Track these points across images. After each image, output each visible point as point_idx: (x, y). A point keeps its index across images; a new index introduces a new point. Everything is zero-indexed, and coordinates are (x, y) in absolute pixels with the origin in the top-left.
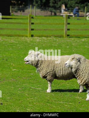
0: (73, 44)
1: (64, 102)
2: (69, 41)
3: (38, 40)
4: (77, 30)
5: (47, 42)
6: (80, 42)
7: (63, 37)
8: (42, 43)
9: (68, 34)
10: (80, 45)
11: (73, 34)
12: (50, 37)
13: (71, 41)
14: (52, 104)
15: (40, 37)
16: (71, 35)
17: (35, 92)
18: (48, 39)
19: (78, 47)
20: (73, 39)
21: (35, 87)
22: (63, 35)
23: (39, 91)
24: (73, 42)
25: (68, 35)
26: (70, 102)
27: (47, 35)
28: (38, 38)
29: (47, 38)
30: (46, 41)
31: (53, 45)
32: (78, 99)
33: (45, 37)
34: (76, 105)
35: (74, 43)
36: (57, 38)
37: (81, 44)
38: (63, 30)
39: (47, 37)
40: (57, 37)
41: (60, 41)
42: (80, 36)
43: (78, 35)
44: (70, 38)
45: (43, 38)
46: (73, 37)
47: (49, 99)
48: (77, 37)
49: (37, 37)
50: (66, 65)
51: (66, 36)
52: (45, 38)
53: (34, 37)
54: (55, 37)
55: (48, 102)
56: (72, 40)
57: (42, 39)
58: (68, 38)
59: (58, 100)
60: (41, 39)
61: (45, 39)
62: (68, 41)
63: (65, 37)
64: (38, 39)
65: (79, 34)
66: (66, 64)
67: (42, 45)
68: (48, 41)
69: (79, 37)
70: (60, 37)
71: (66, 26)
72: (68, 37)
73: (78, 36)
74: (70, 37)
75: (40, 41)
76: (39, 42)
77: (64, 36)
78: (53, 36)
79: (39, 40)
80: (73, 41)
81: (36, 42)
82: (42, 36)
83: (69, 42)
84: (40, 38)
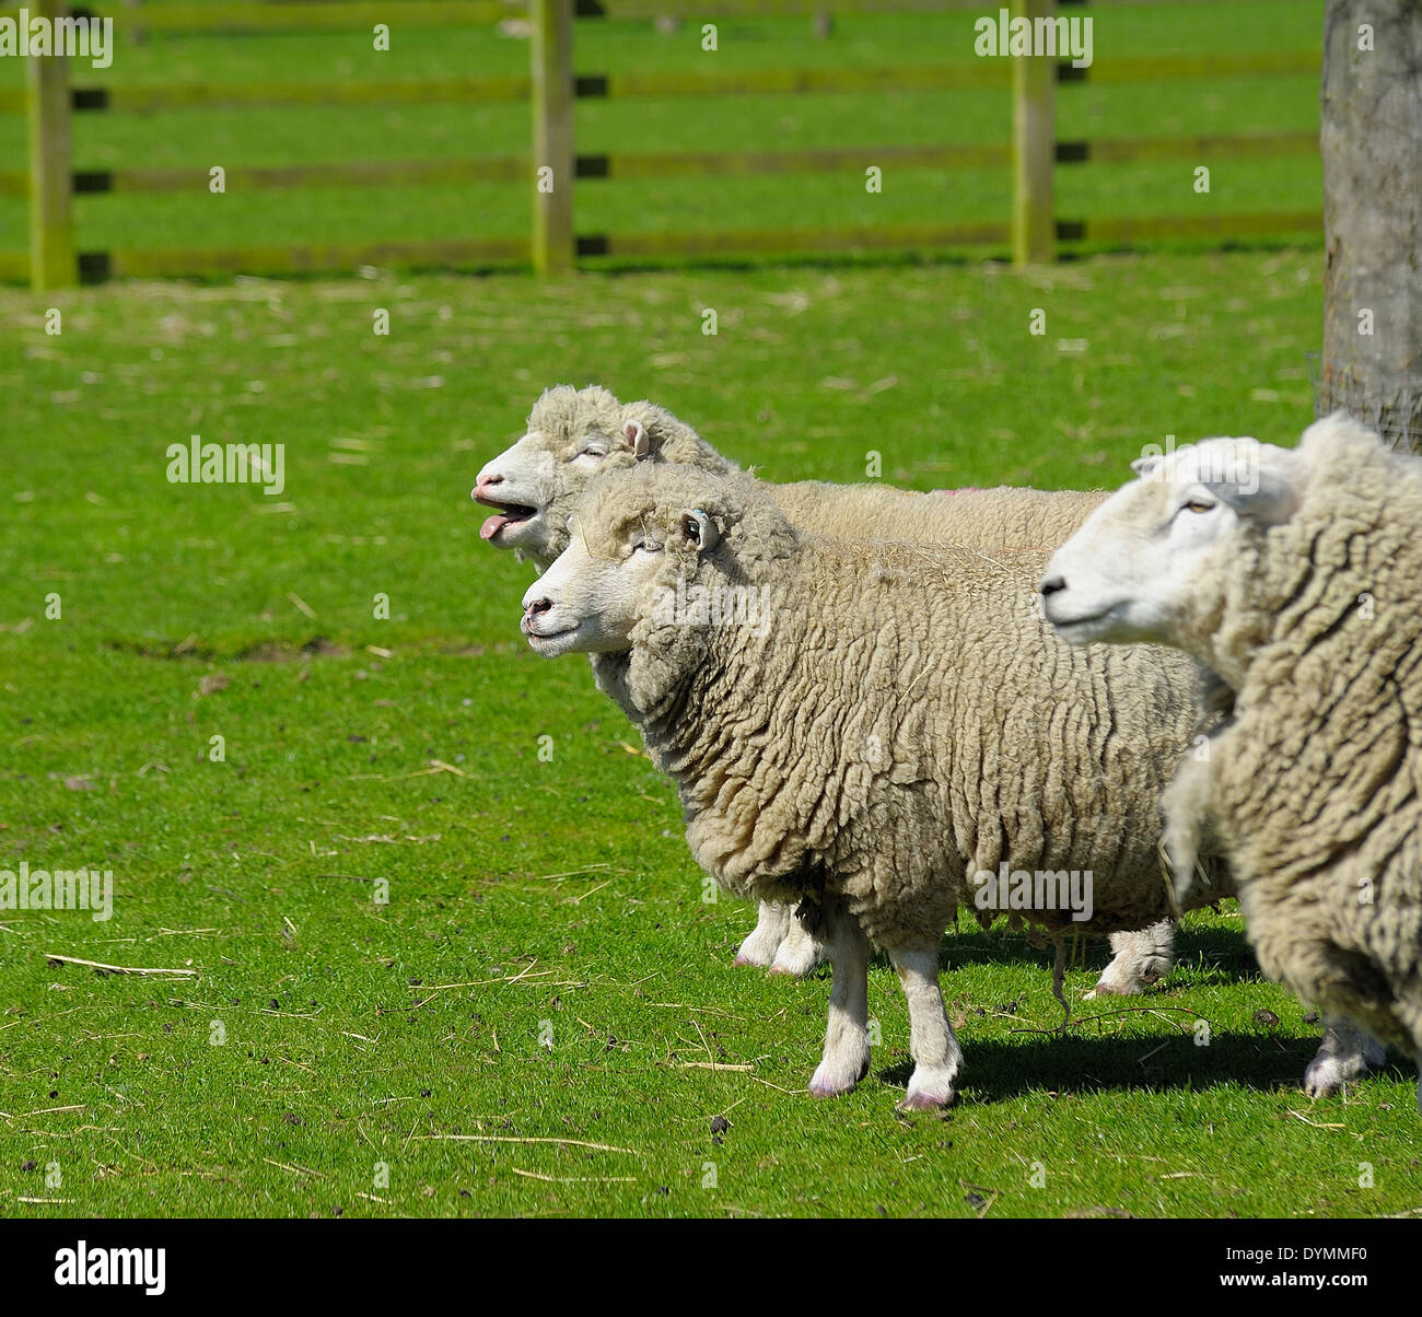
0: (662, 361)
1: (506, 1128)
2: (604, 319)
3: (171, 325)
4: (712, 164)
5: (299, 349)
6: (761, 333)
7: (522, 270)
8: (231, 367)
9: (585, 224)
10: (751, 374)
11: (654, 225)
12: (348, 275)
13: (634, 318)
14: (340, 1160)
15: (200, 281)
16: (635, 246)
17: (116, 1021)
18: (314, 310)
19: (729, 394)
20: (654, 290)
21: (119, 957)
22: (521, 249)
23: (170, 1002)
24: (661, 335)
25: (591, 246)
26: (598, 1123)
27: (303, 255)
28: (181, 293)
29: (298, 293)
30: (287, 328)
31: (382, 380)
32: (704, 1086)
33: (273, 276)
34: (674, 1168)
35: (668, 350)
36: (445, 281)
37: (761, 354)
38: (514, 172)
39: (302, 276)
40: (444, 269)
41: (473, 331)
42: (755, 243)
43: (722, 242)
44: (624, 286)
45: (250, 290)
46: (655, 269)
47: (299, 1099)
48: (714, 266)
49: (156, 290)
50: (547, 621)
51: (567, 252)
52: (272, 294)
53: (123, 279)
54: (417, 271)
55: (284, 1149)
56: (639, 305)
57: (236, 304)
58: (596, 280)
59: (428, 1105)
60: (217, 313)
61: (275, 306)
62: (592, 321)
63: (555, 267)
64: (170, 306)
65: (742, 223)
66: (546, 605)
67: (233, 386)
68: (315, 330)
69: (742, 268)
70: (484, 273)
71: (556, 114)
72: (592, 262)
73: (722, 256)
74: (617, 272)
75: (207, 329)
76: (190, 349)
77: (539, 256)
78: (376, 256)
79: (196, 313)
80: (658, 323)
81: (140, 354)
82: (232, 268)
83: (606, 340)
84: (207, 295)
